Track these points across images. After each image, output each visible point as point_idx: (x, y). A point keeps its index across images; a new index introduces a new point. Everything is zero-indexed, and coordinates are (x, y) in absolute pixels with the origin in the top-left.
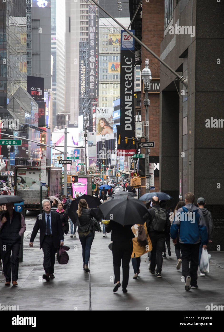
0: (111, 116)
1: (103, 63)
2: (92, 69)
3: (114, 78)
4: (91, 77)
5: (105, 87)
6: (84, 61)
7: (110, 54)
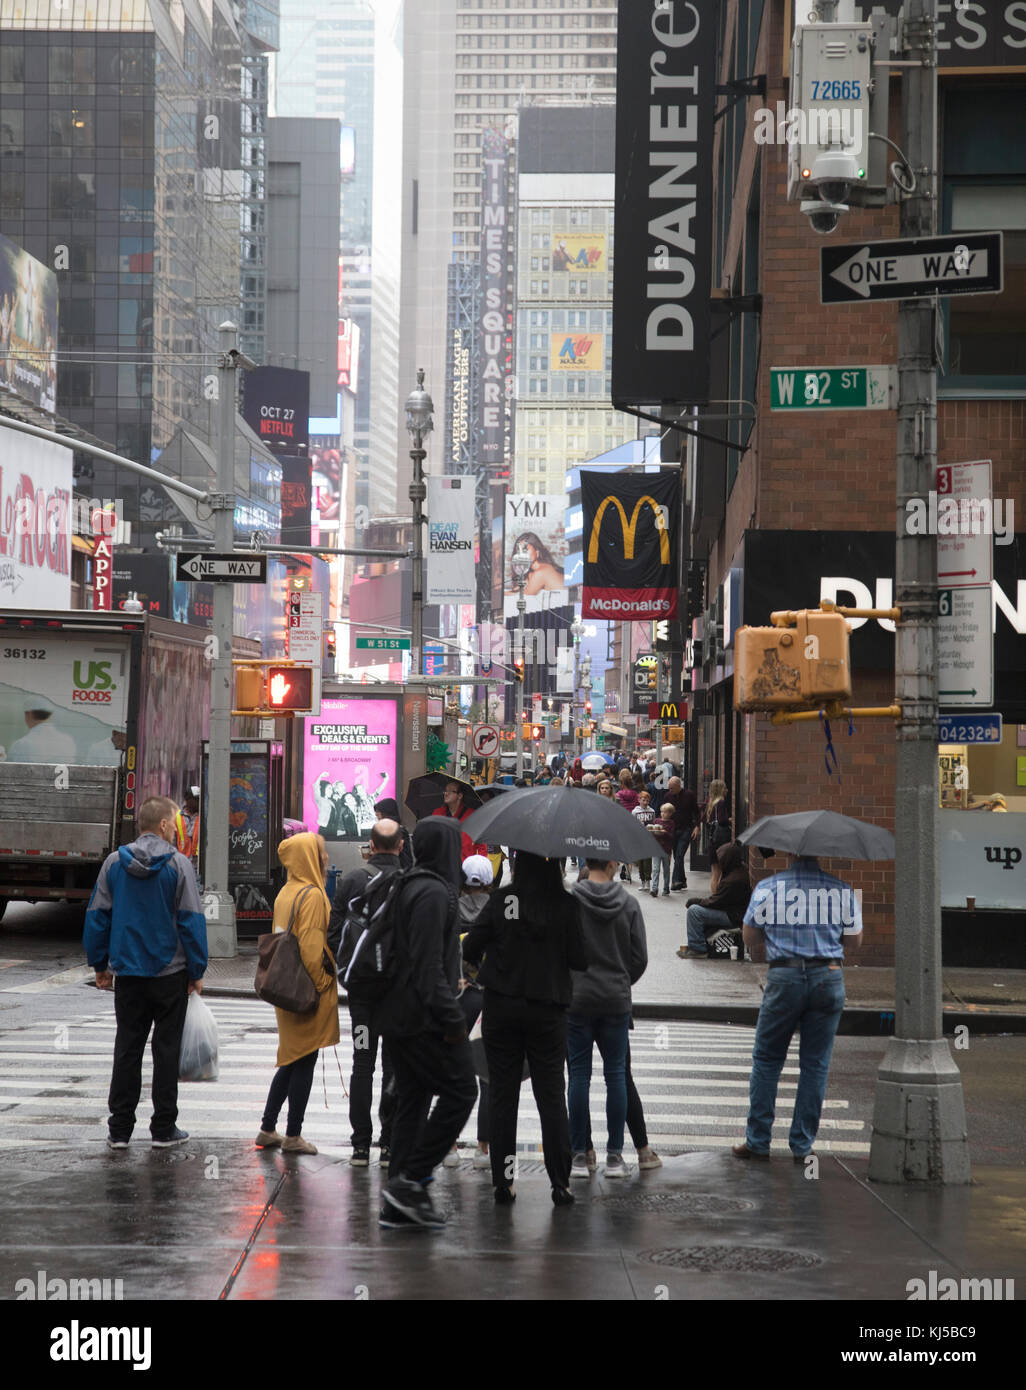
0: (556, 526)
1: (532, 335)
2: (492, 357)
3: (570, 390)
4: (488, 387)
5: (537, 423)
6: (465, 333)
7: (556, 305)
